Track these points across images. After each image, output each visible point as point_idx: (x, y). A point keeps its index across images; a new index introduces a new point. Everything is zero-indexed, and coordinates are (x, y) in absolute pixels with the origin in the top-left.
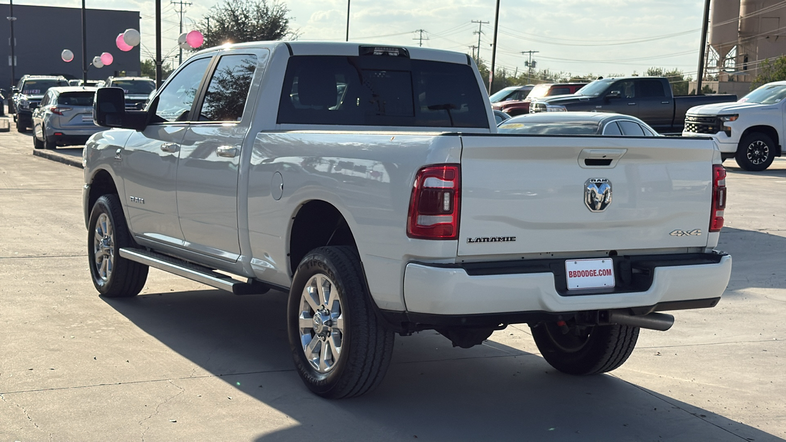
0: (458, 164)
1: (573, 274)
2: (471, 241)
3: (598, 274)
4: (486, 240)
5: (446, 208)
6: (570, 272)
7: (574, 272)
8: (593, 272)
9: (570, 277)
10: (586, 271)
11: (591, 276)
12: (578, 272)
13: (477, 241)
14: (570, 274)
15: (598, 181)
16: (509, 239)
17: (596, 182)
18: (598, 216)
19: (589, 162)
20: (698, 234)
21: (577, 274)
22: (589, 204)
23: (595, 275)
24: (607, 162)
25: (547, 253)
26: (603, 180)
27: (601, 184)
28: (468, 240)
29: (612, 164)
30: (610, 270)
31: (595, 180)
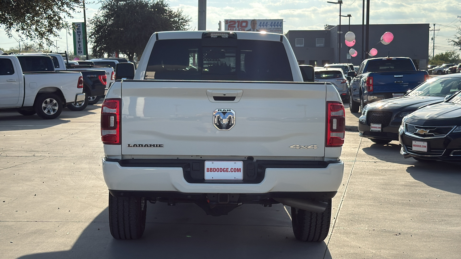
0: (120, 99)
1: (209, 170)
2: (130, 146)
3: (230, 171)
4: (141, 145)
5: (112, 125)
6: (207, 168)
7: (210, 168)
8: (226, 170)
9: (207, 171)
10: (220, 169)
11: (224, 172)
12: (214, 169)
13: (134, 146)
14: (207, 170)
15: (223, 110)
16: (158, 146)
17: (222, 111)
18: (224, 133)
19: (216, 98)
20: (315, 148)
21: (213, 170)
22: (217, 126)
23: (227, 172)
24: (232, 99)
25: (197, 156)
26: (227, 110)
27: (227, 112)
28: (128, 145)
29: (236, 100)
30: (240, 169)
31: (221, 110)
